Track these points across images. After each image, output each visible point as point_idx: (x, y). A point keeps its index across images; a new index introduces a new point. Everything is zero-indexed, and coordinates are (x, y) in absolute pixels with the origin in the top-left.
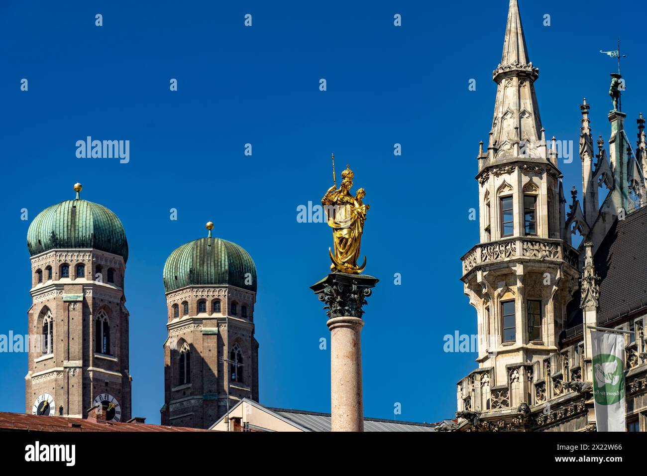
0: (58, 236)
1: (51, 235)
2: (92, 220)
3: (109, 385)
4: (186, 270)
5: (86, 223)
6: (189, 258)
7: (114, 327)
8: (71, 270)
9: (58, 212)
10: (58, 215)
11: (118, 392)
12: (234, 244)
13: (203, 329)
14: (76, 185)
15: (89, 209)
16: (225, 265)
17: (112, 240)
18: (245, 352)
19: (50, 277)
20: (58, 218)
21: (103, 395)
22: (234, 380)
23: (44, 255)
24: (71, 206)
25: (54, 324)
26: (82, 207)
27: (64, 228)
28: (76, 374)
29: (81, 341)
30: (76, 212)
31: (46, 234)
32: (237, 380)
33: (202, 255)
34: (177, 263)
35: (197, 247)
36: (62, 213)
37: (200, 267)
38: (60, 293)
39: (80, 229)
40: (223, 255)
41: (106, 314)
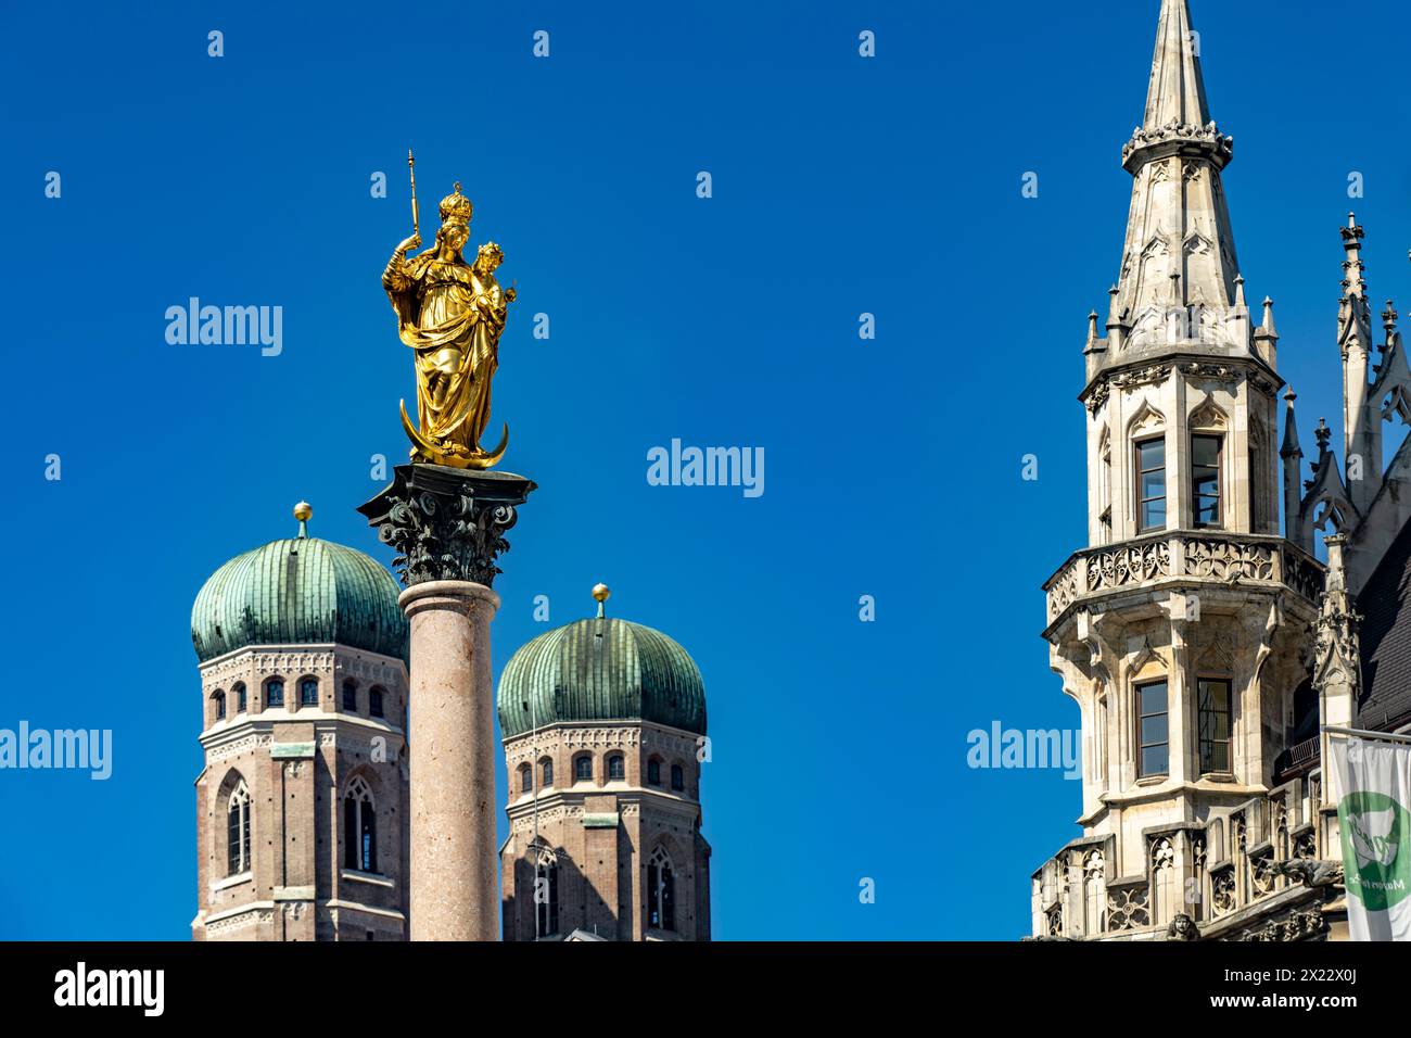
0: (259, 618)
1: (244, 614)
2: (333, 581)
3: (374, 939)
4: (546, 688)
5: (320, 589)
6: (554, 664)
7: (386, 813)
8: (289, 691)
9: (258, 565)
10: (259, 572)
12: (654, 632)
13: (587, 816)
14: (300, 507)
15: (326, 558)
16: (634, 677)
17: (378, 625)
18: (680, 865)
19: (242, 707)
20: (258, 579)
22: (657, 925)
23: (228, 658)
24: (287, 551)
25: (252, 807)
26: (310, 553)
27: (271, 599)
28: (302, 915)
29: (312, 844)
30: (297, 565)
31: (233, 614)
32: (661, 926)
33: (583, 657)
34: (527, 675)
35: (571, 639)
36: (267, 568)
37: (578, 682)
38: (264, 741)
39: (308, 602)
40: (629, 655)
41: (367, 785)
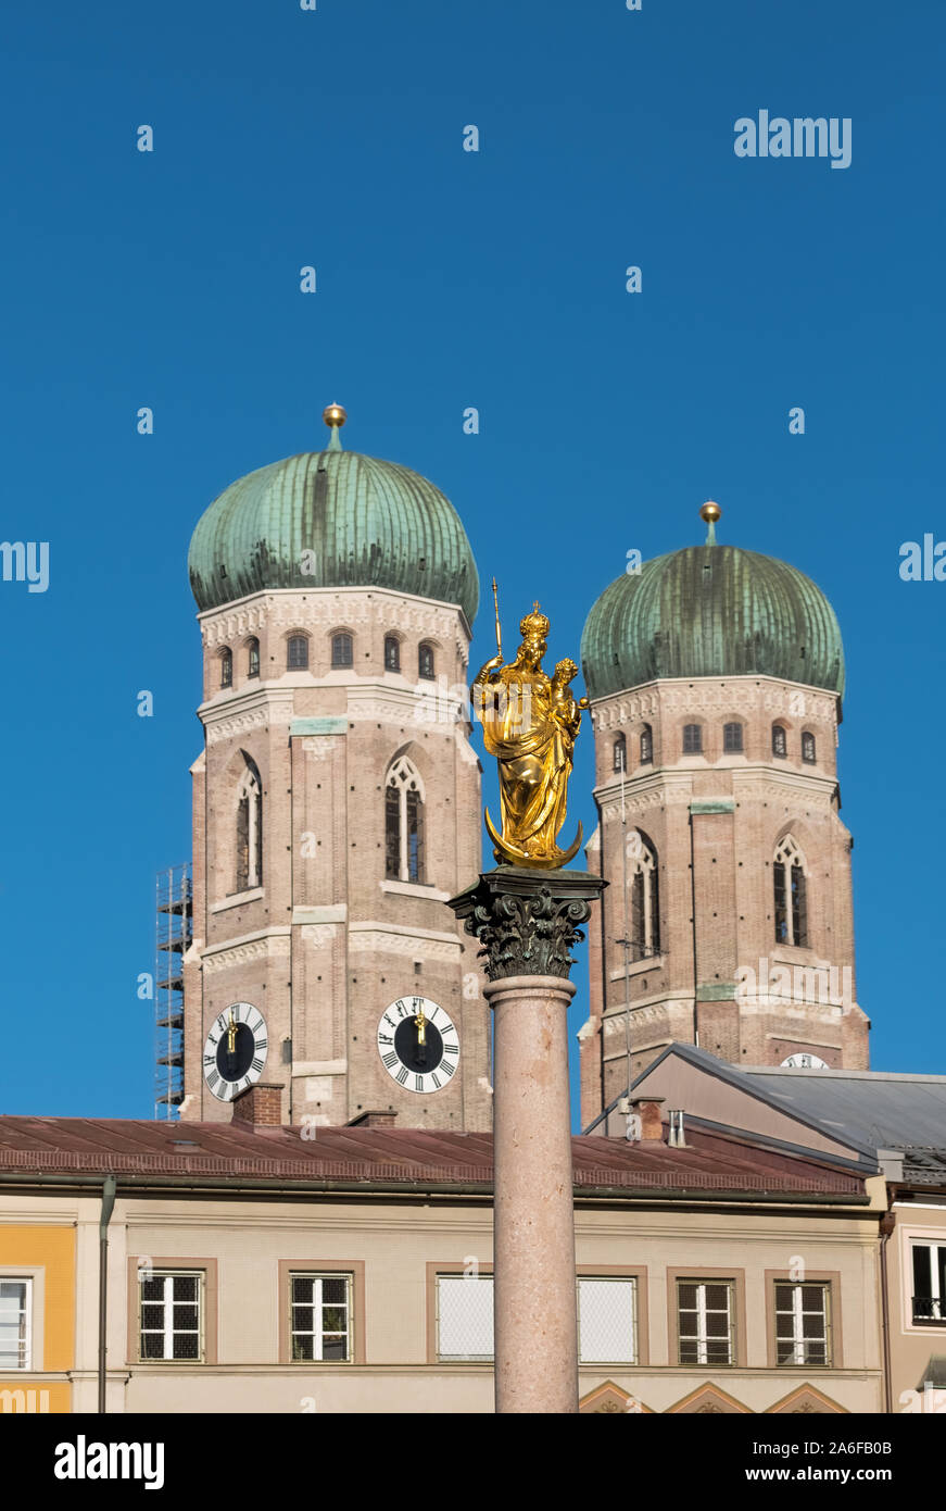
0: (277, 555)
1: (258, 550)
3: (423, 972)
4: (643, 636)
5: (355, 516)
6: (652, 606)
7: (439, 805)
8: (318, 649)
9: (278, 485)
10: (278, 495)
11: (450, 990)
12: (779, 562)
13: (695, 800)
14: (333, 411)
15: (363, 477)
16: (752, 621)
17: (431, 562)
18: (814, 862)
19: (255, 670)
20: (277, 505)
21: (408, 1002)
22: (786, 941)
23: (238, 606)
24: (314, 468)
25: (267, 800)
26: (344, 471)
27: (293, 530)
28: (329, 943)
29: (343, 849)
30: (327, 487)
31: (243, 551)
32: (792, 941)
33: (689, 595)
34: (618, 619)
35: (674, 573)
36: (288, 490)
37: (683, 627)
38: (282, 714)
39: (340, 535)
40: (746, 593)
41: (415, 769)
